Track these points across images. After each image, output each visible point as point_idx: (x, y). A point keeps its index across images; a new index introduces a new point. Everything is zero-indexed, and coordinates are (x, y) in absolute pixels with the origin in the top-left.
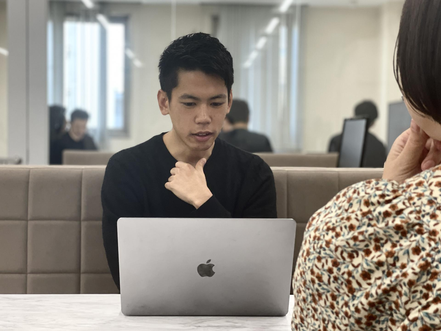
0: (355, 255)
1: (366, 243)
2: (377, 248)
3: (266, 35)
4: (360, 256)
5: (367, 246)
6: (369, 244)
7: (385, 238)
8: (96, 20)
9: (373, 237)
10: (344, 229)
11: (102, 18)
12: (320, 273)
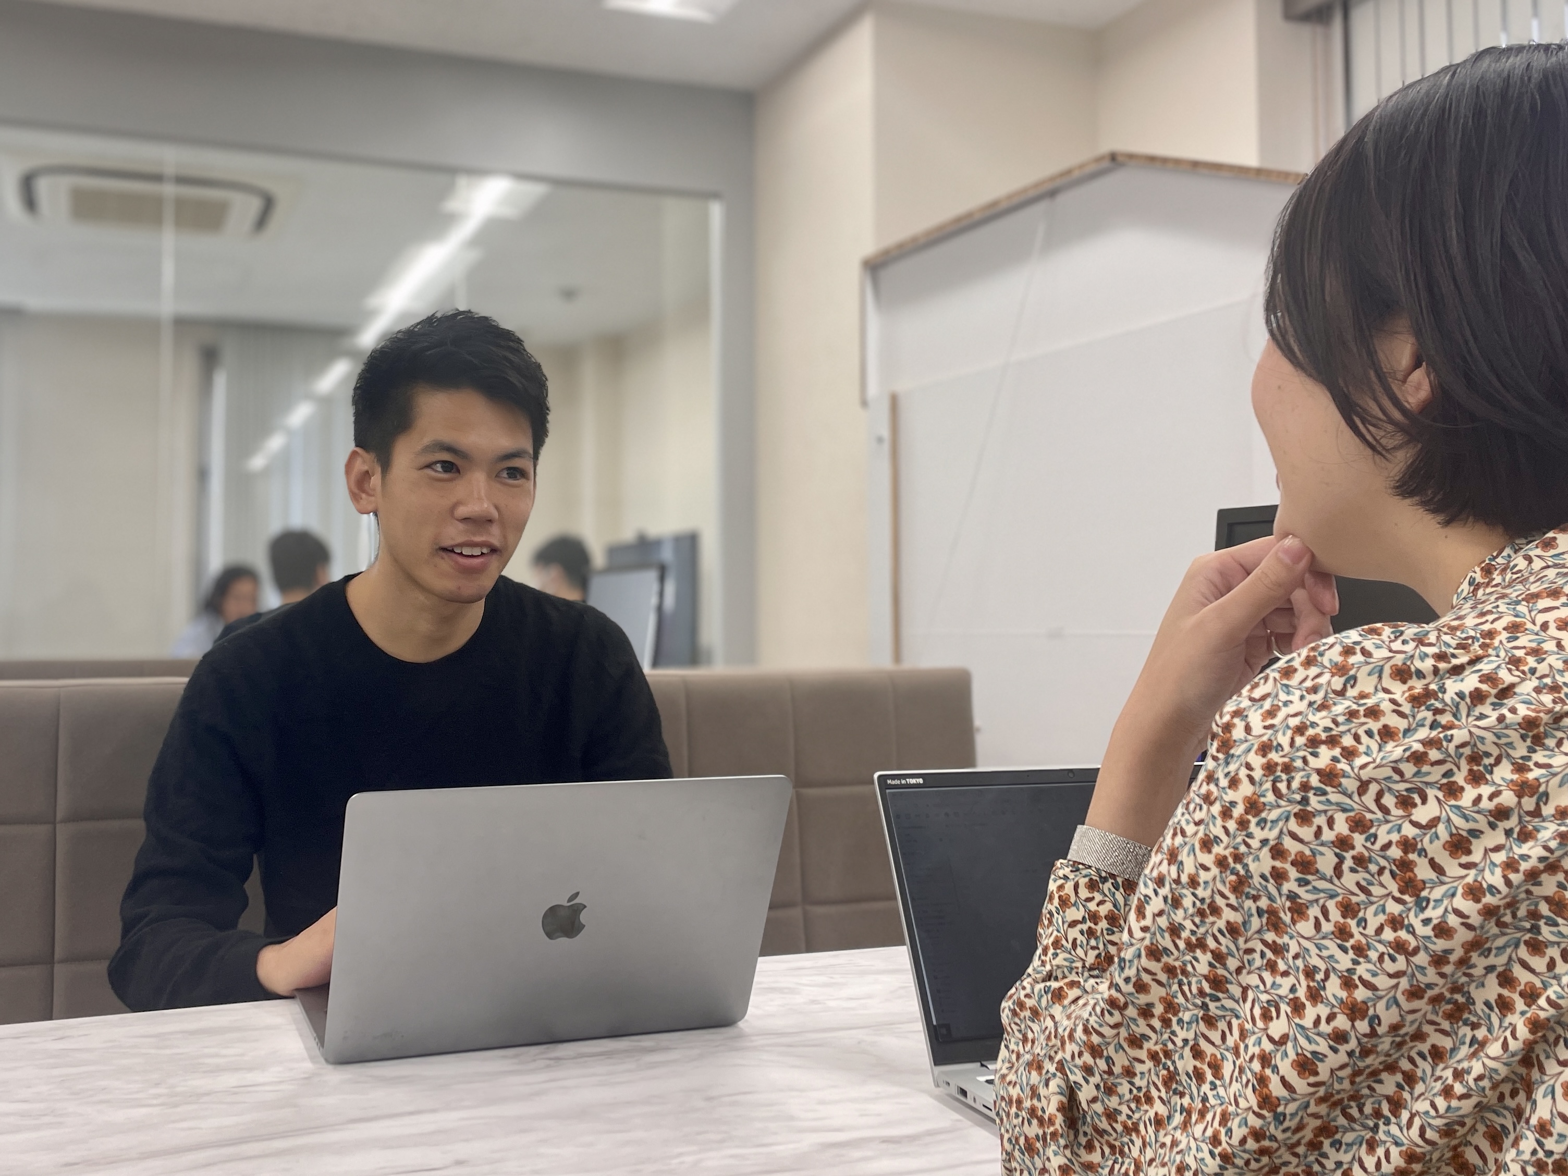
0: (1418, 800)
1: (1448, 766)
2: (1476, 779)
4: (1431, 800)
5: (1448, 774)
6: (1455, 769)
7: (1495, 752)
9: (1467, 751)
10: (1364, 739)
12: (1308, 852)
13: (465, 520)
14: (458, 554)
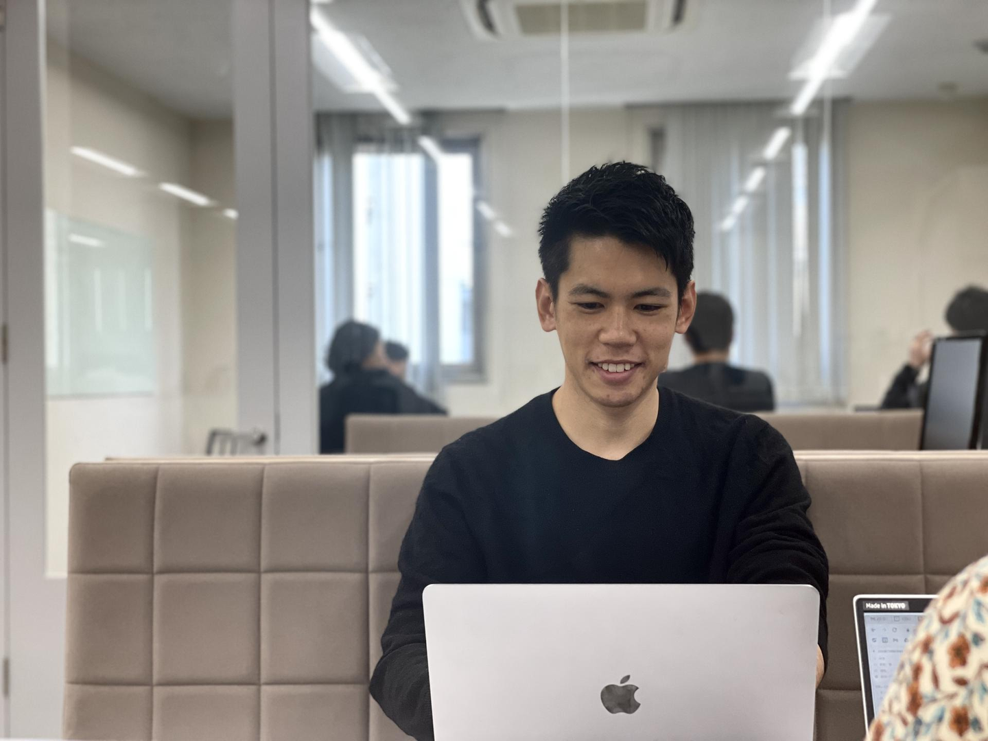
3: (764, 164)
8: (416, 148)
11: (427, 143)
13: (606, 344)
14: (605, 371)
